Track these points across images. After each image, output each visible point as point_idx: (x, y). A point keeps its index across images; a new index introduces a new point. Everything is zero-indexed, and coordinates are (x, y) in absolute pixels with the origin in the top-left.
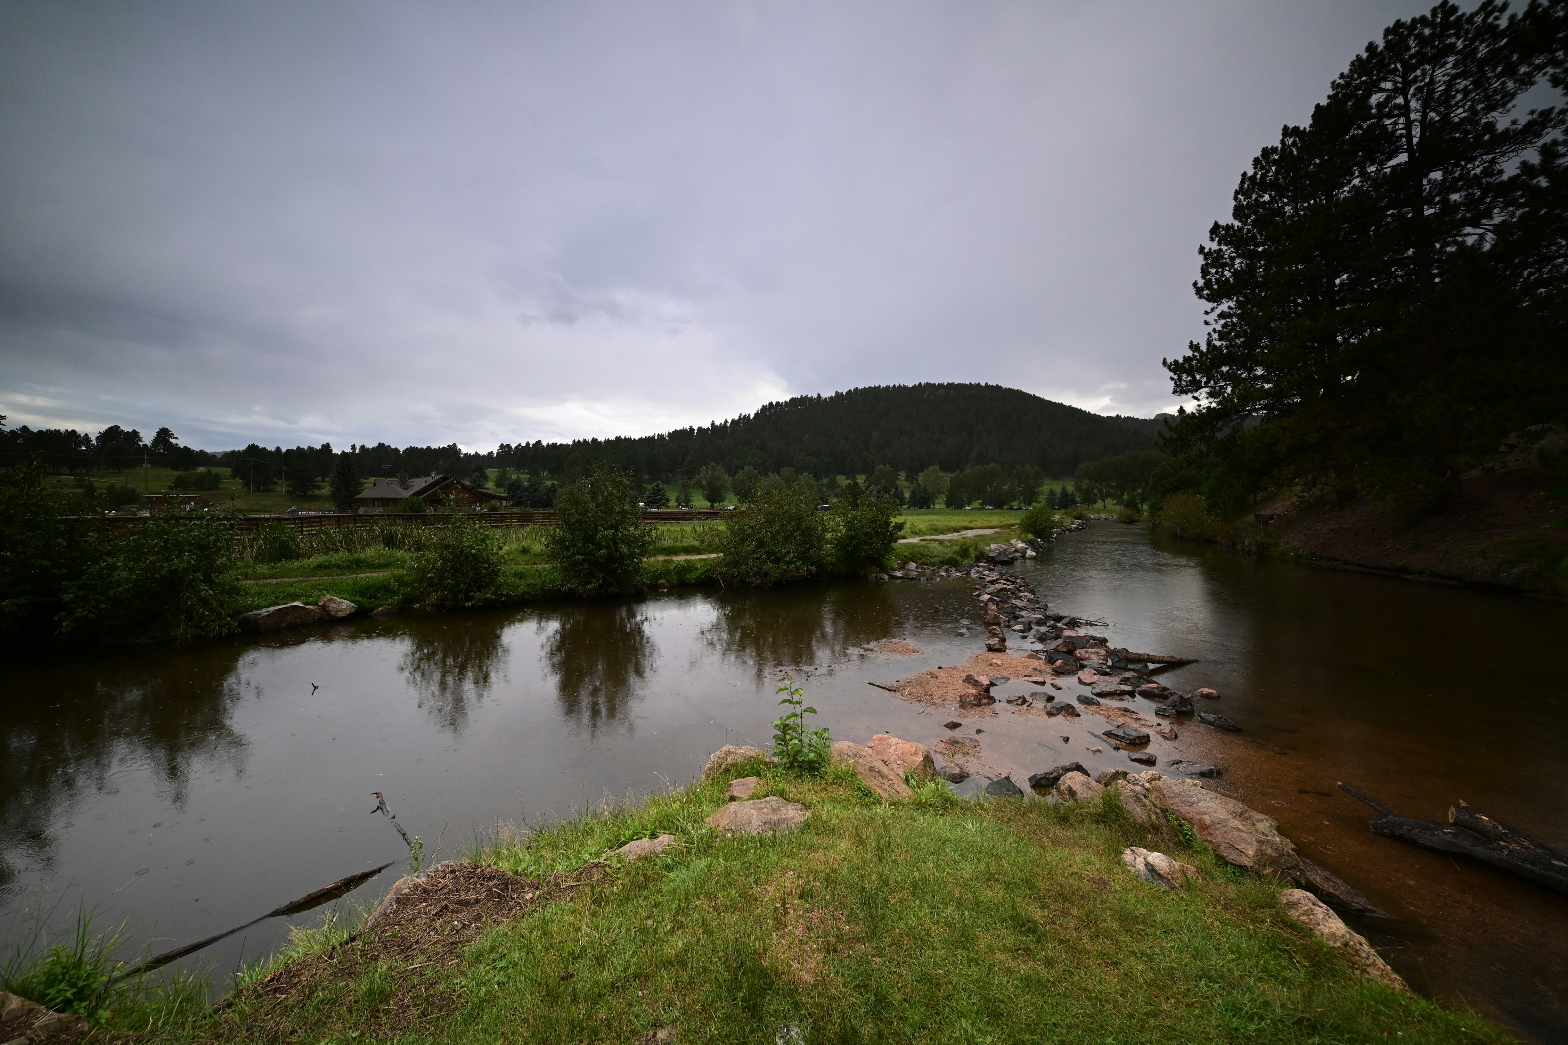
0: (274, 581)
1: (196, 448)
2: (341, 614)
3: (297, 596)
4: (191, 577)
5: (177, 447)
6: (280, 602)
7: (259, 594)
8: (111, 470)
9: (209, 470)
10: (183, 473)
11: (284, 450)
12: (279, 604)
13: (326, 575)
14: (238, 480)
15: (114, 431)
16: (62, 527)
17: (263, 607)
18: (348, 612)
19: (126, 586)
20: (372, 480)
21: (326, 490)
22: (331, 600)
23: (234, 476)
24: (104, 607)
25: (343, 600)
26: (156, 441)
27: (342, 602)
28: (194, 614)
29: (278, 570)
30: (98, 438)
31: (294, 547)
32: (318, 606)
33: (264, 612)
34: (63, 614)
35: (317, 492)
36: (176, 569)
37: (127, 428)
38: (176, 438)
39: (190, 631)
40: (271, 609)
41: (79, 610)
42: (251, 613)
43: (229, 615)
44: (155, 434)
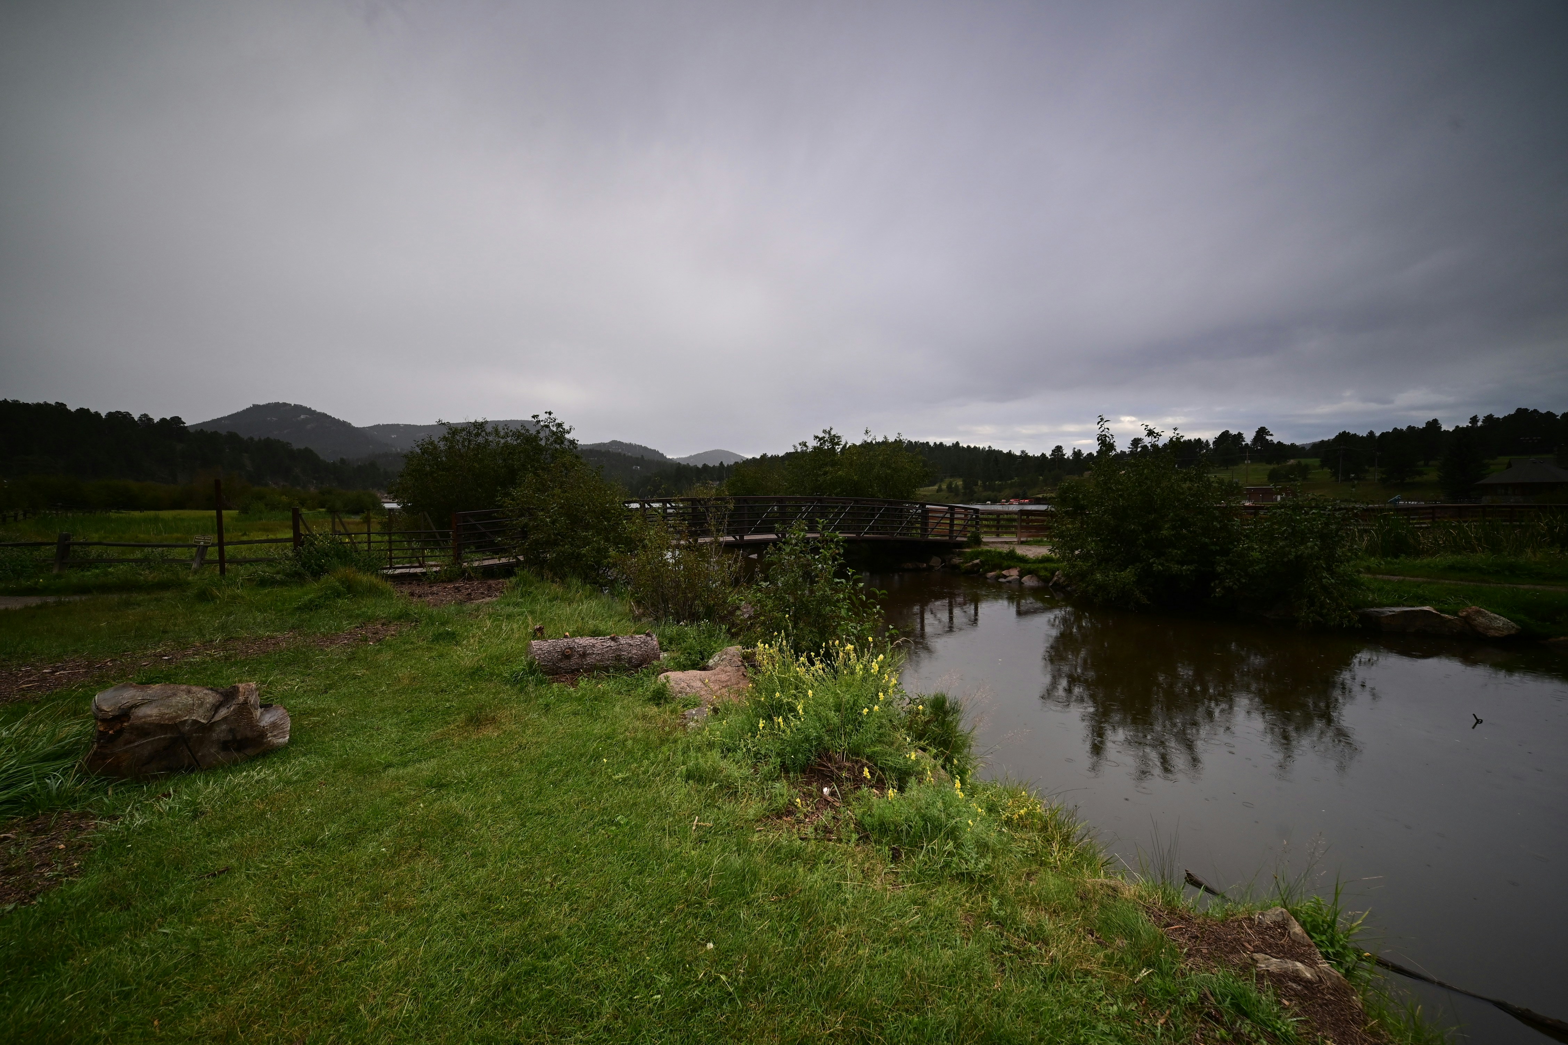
0: (1396, 578)
1: (1287, 442)
2: (1492, 633)
3: (1426, 599)
4: (1315, 563)
5: (1271, 443)
6: (1405, 603)
7: (1379, 590)
8: (1222, 468)
9: (1299, 462)
10: (1276, 466)
11: (1378, 434)
12: (1404, 606)
13: (1462, 580)
14: (1327, 470)
15: (1225, 435)
16: (1217, 513)
17: (1385, 606)
18: (1505, 633)
19: (1261, 566)
20: (1505, 459)
21: (1432, 476)
22: (1479, 612)
23: (1322, 466)
24: (1244, 581)
25: (1497, 616)
26: (1256, 440)
27: (1496, 618)
28: (1316, 600)
29: (1396, 566)
30: (1214, 442)
31: (1412, 541)
32: (1458, 616)
33: (1388, 611)
34: (1217, 582)
35: (1418, 479)
36: (1301, 554)
37: (1234, 432)
38: (1271, 435)
39: (1311, 615)
40: (1398, 609)
41: (1227, 581)
42: (1372, 610)
43: (1350, 608)
44: (1254, 434)
